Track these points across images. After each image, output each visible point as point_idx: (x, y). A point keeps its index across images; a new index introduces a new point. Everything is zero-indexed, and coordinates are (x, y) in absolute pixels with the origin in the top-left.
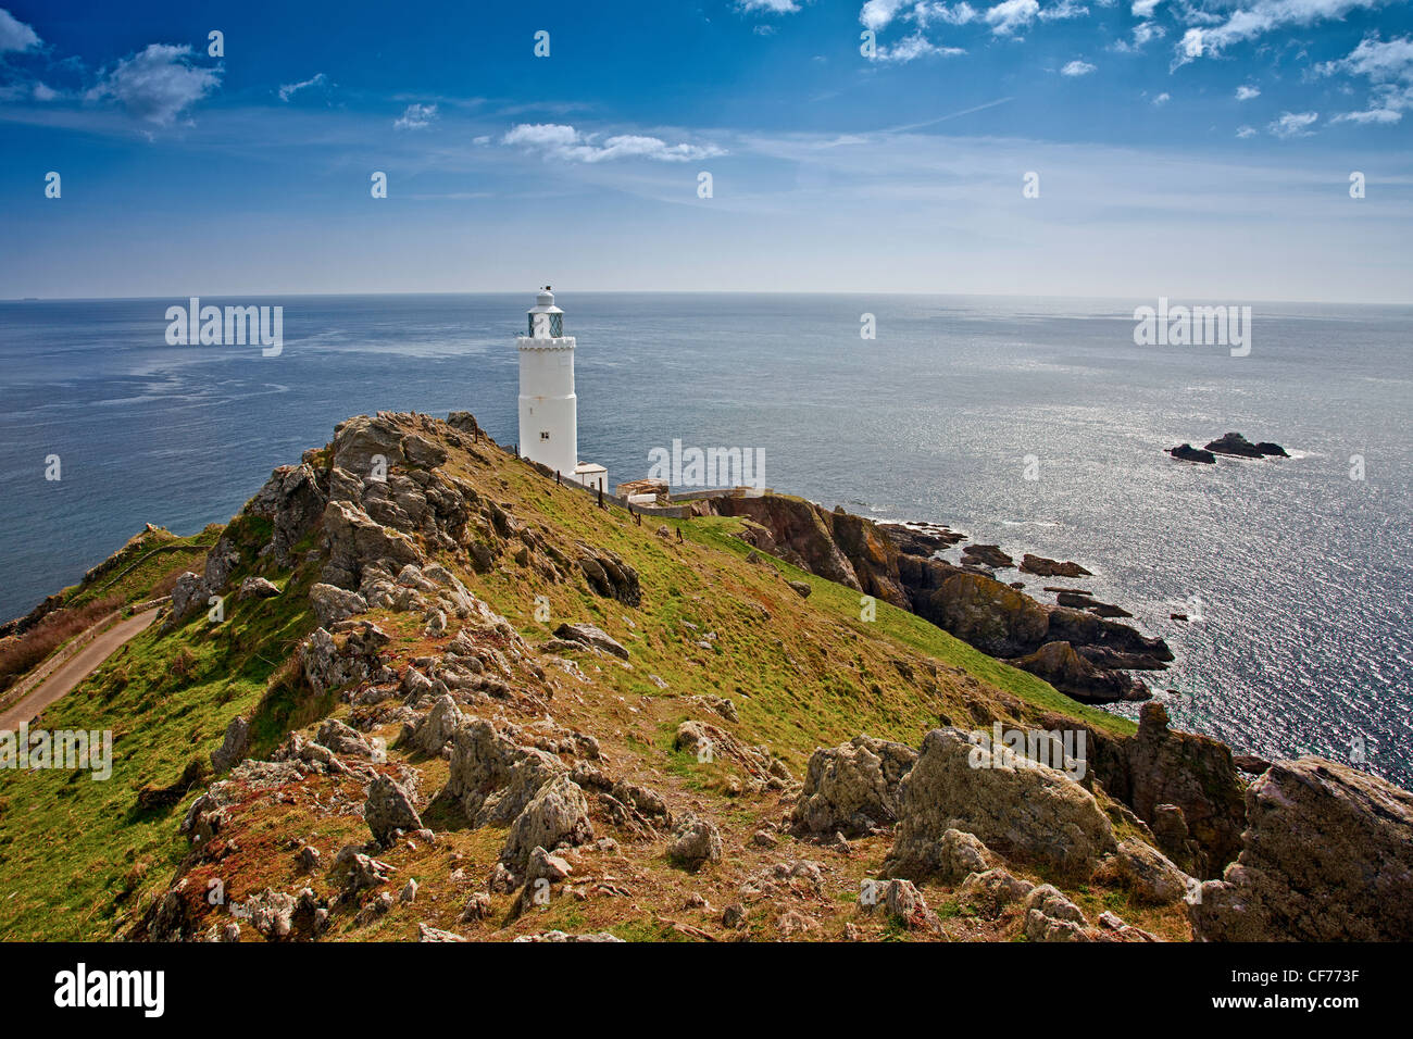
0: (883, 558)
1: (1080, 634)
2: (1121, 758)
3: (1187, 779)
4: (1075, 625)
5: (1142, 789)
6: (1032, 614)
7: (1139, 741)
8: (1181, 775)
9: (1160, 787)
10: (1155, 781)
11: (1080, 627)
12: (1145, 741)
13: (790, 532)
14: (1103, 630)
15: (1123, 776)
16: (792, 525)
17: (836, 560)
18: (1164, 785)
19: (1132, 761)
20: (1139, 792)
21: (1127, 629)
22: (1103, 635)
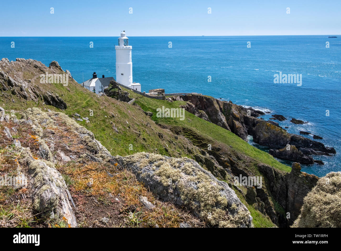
0: (238, 116)
1: (302, 144)
2: (284, 180)
3: (306, 189)
4: (300, 141)
5: (291, 190)
6: (285, 136)
7: (290, 175)
8: (304, 187)
9: (297, 190)
10: (295, 188)
11: (302, 142)
12: (293, 175)
13: (206, 106)
14: (311, 143)
15: (284, 185)
16: (206, 104)
17: (220, 116)
18: (298, 189)
19: (288, 181)
20: (290, 191)
21: (320, 143)
22: (311, 145)
